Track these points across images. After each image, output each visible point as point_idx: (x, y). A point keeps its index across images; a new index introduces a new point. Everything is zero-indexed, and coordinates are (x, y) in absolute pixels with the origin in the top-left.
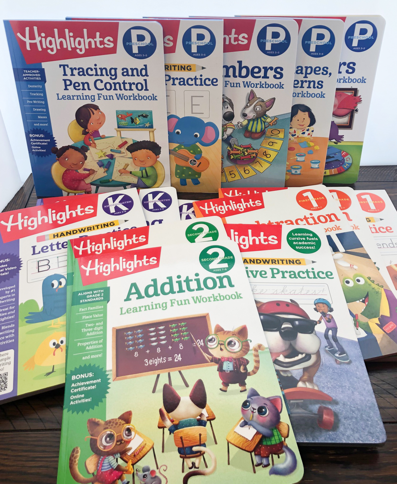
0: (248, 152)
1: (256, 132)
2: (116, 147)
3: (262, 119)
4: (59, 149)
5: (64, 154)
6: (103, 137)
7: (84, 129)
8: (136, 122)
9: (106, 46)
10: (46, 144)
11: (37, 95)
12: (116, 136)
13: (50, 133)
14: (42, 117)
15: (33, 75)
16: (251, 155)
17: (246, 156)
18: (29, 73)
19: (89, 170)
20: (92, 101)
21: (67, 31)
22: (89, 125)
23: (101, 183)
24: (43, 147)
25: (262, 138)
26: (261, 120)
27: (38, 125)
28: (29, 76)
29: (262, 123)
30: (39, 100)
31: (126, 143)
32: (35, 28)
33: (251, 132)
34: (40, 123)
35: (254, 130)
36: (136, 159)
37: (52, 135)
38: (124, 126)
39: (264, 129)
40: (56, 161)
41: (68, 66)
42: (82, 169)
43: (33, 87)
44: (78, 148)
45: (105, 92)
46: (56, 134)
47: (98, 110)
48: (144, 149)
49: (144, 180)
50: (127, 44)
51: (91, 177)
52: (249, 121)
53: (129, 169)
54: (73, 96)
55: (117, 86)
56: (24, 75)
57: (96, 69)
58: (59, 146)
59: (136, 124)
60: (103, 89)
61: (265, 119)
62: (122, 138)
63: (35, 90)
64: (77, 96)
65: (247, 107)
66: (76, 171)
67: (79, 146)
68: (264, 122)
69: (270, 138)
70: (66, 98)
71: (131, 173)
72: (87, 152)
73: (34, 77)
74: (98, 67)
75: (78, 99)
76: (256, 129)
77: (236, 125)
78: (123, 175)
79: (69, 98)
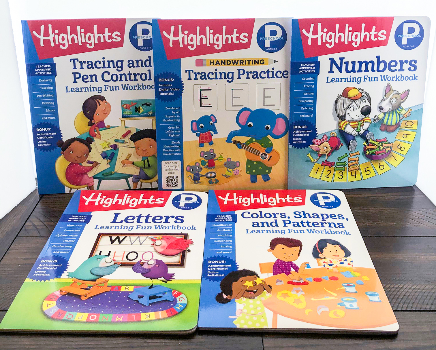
0: (383, 146)
1: (391, 125)
2: (119, 137)
3: (397, 111)
4: (64, 142)
5: (69, 147)
6: (109, 128)
7: (90, 120)
8: (140, 111)
9: (114, 40)
10: (52, 137)
11: (47, 88)
12: (121, 125)
13: (56, 126)
14: (50, 111)
15: (44, 70)
16: (386, 149)
17: (381, 150)
18: (41, 68)
19: (92, 163)
20: (99, 92)
21: (78, 27)
22: (95, 116)
23: (103, 176)
24: (48, 141)
25: (397, 131)
26: (396, 113)
27: (46, 118)
28: (40, 71)
29: (397, 116)
30: (48, 94)
31: (129, 132)
32: (50, 26)
33: (387, 126)
34: (48, 116)
35: (389, 123)
36: (139, 148)
37: (59, 128)
38: (128, 115)
39: (399, 121)
40: (61, 155)
41: (77, 60)
42: (85, 162)
43: (44, 81)
44: (83, 140)
45: (111, 84)
46: (62, 127)
47: (104, 100)
48: (147, 138)
49: (146, 170)
50: (133, 37)
51: (94, 169)
52: (385, 114)
53: (132, 159)
54: (81, 88)
55: (123, 77)
56: (36, 70)
57: (104, 62)
58: (65, 139)
59: (140, 113)
60: (110, 81)
61: (400, 111)
62: (126, 127)
63: (45, 84)
64: (85, 88)
65: (383, 100)
66: (80, 164)
67: (84, 138)
68: (399, 114)
69: (404, 130)
70: (75, 91)
71: (133, 163)
72: (91, 143)
73: (45, 71)
74: (106, 60)
75: (85, 91)
76: (391, 122)
77: (372, 119)
78: (125, 166)
79: (77, 90)
